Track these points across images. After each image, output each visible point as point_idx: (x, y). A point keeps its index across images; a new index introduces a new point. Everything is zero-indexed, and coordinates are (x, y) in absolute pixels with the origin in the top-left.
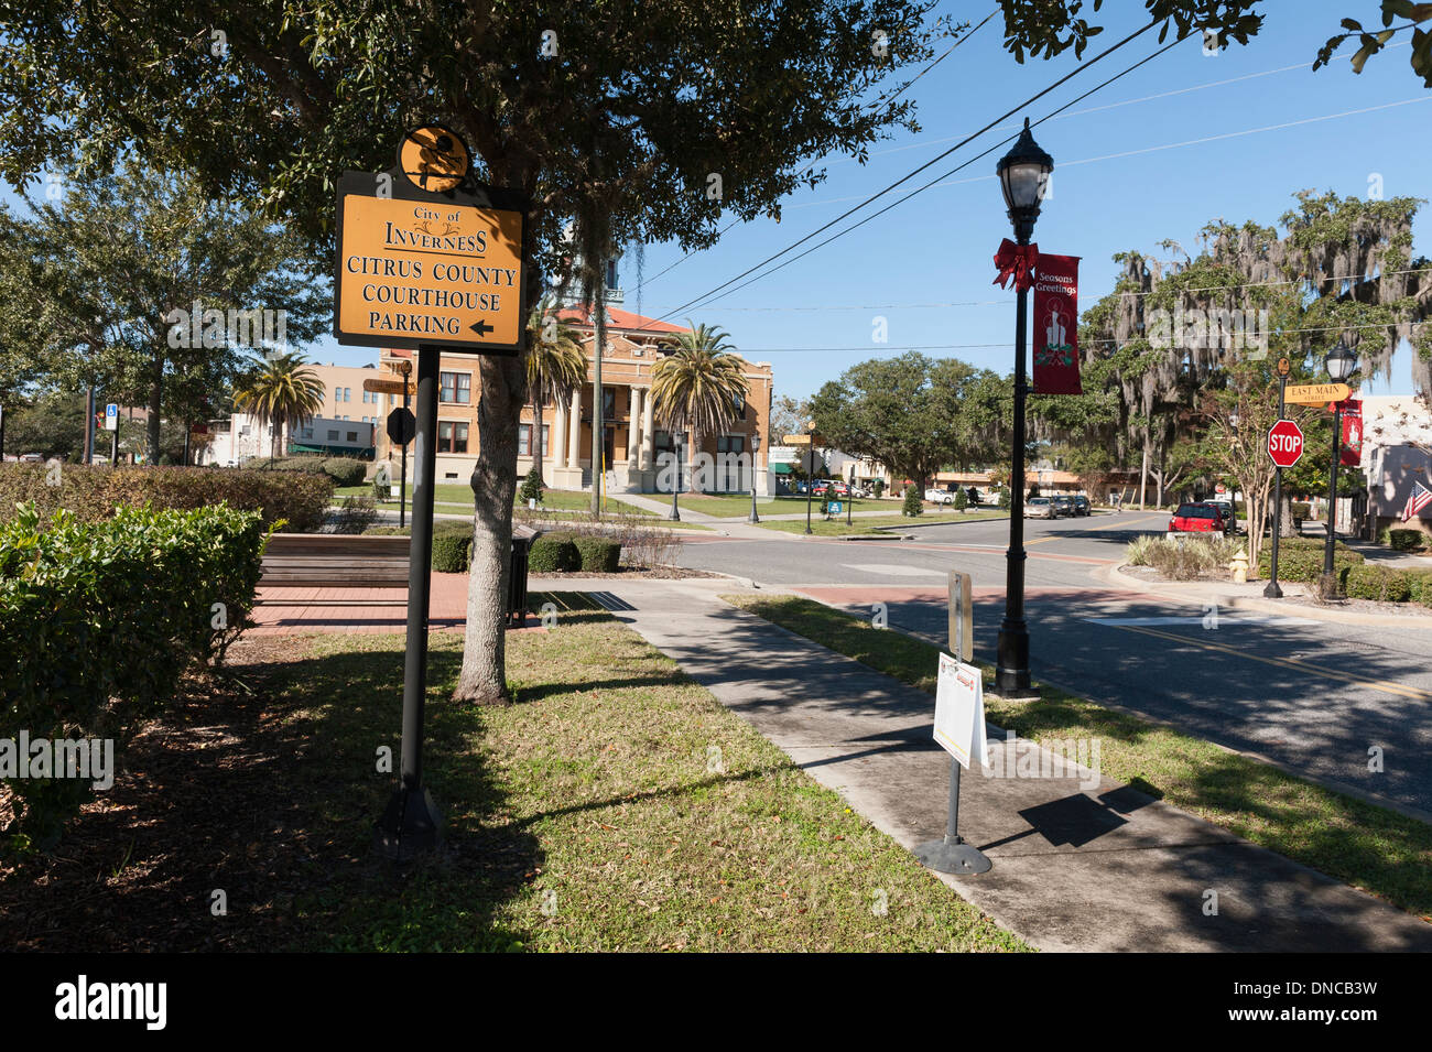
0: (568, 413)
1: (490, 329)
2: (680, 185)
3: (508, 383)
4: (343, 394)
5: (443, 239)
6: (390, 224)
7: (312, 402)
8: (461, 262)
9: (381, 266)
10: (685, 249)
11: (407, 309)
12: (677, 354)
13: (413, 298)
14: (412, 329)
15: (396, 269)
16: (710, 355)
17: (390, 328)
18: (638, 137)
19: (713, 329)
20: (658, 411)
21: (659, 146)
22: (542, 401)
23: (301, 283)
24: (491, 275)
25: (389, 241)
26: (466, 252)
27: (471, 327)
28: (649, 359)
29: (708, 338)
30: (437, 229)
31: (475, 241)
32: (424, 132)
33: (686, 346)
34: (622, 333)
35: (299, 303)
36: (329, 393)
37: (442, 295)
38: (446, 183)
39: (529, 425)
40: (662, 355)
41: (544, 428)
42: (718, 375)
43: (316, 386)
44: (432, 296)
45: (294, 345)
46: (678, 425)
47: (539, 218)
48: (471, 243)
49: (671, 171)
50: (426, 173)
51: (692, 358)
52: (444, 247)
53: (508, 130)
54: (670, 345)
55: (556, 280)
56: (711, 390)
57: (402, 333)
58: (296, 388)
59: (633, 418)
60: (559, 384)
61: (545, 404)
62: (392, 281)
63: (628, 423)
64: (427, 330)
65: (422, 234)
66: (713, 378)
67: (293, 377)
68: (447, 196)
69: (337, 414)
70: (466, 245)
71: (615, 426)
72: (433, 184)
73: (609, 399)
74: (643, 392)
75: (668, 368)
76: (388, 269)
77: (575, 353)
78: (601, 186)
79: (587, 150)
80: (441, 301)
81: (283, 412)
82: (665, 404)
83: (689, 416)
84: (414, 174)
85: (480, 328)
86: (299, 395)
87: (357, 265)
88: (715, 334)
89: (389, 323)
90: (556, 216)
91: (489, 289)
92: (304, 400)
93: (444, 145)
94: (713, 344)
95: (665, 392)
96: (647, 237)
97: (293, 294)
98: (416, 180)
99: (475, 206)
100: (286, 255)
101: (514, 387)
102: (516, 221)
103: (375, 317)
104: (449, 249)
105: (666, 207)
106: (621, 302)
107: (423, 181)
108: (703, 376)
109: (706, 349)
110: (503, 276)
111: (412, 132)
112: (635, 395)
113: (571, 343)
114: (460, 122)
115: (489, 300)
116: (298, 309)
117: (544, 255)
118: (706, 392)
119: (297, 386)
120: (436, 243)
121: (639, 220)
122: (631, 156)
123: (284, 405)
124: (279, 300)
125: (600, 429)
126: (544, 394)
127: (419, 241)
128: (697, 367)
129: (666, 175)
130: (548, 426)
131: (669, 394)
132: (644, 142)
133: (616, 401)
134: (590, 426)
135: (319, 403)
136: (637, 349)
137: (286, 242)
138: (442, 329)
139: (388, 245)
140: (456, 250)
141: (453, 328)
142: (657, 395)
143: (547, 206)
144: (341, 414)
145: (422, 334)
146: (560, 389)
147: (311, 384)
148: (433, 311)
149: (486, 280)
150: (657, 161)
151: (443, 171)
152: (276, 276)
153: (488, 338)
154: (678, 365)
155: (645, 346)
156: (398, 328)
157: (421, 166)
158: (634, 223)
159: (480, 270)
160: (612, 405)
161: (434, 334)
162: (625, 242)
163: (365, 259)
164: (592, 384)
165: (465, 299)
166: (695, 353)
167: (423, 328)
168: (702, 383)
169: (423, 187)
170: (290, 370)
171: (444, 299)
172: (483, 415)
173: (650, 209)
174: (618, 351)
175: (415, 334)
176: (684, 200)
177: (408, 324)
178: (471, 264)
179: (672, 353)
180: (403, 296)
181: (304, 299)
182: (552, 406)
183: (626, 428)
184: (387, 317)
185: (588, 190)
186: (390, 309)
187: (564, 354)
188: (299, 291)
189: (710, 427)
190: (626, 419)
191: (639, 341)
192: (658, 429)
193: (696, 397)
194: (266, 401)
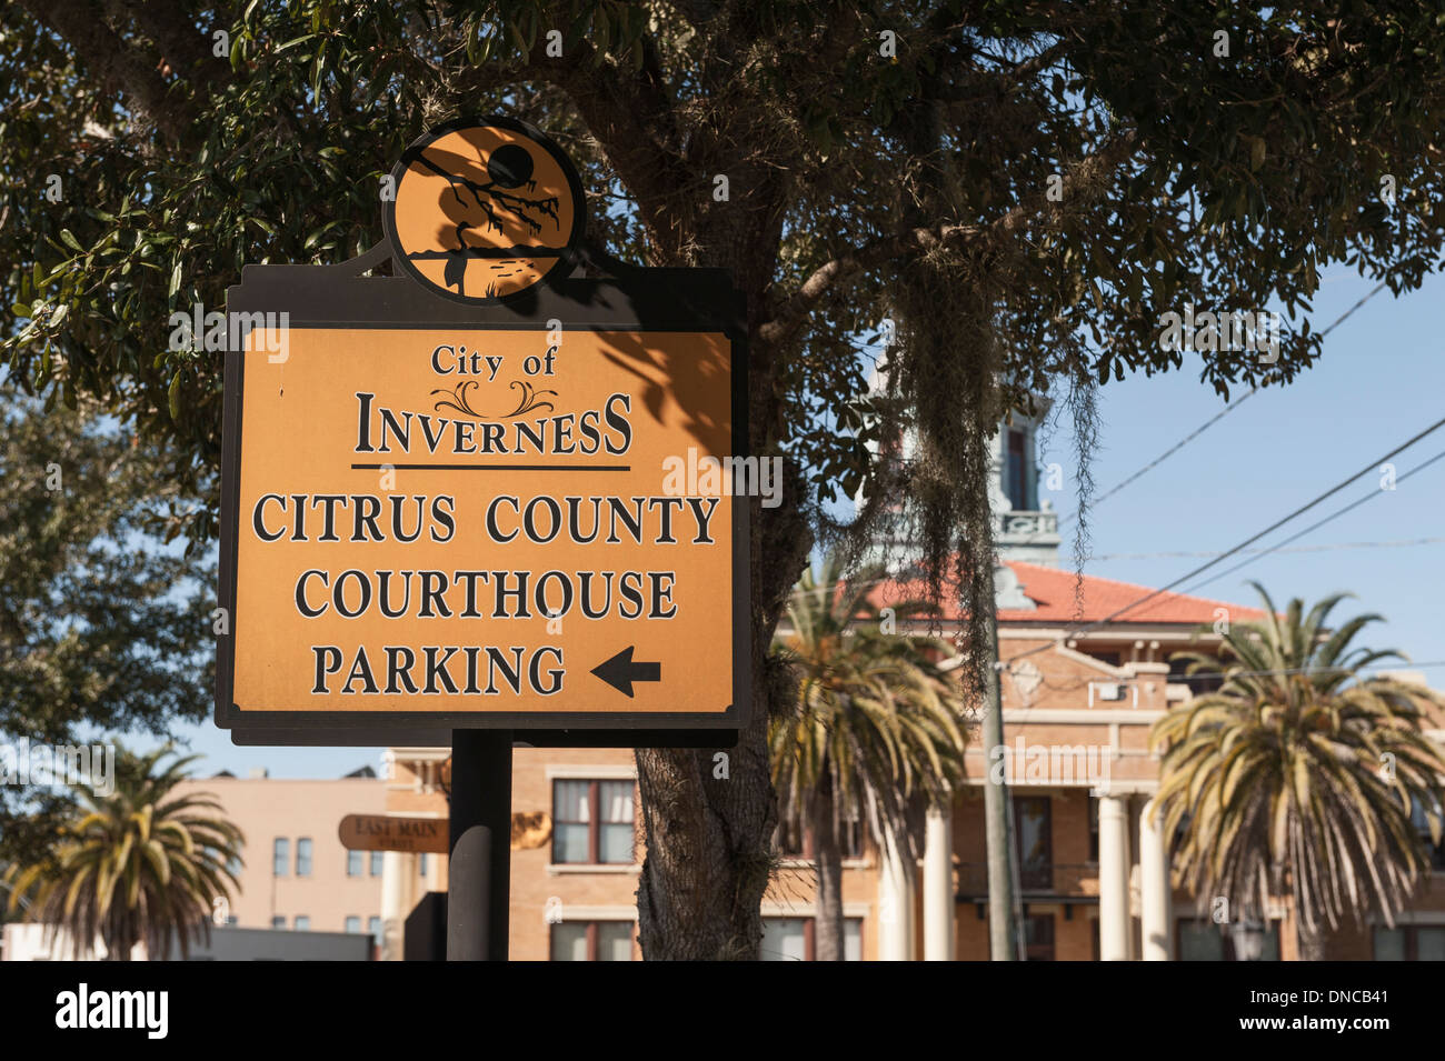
0: (915, 877)
1: (651, 672)
2: (1192, 209)
3: (720, 815)
4: (292, 855)
5: (511, 426)
6: (365, 399)
7: (208, 881)
8: (560, 488)
9: (345, 516)
10: (1220, 387)
11: (416, 632)
12: (1228, 686)
13: (432, 598)
14: (431, 688)
15: (384, 522)
16: (1327, 684)
17: (371, 688)
18: (1058, 91)
19: (1327, 606)
20: (1182, 861)
21: (1117, 106)
22: (836, 848)
23: (176, 562)
24: (651, 519)
25: (364, 446)
26: (578, 458)
27: (598, 672)
28: (1143, 704)
29: (1319, 631)
30: (494, 400)
31: (602, 425)
32: (452, 143)
33: (1255, 662)
34: (1059, 634)
35: (171, 617)
36: (255, 854)
37: (511, 584)
38: (518, 271)
39: (804, 919)
40: (1182, 691)
41: (849, 927)
42: (1355, 741)
43: (222, 839)
44: (486, 590)
45: (157, 731)
46: (1248, 898)
47: (791, 340)
48: (588, 431)
49: (1158, 170)
50: (459, 250)
51: (1274, 697)
52: (517, 449)
53: (693, 110)
54: (1205, 662)
55: (846, 508)
56: (1338, 787)
57: (403, 702)
58: (167, 847)
59: (1107, 884)
60: (886, 796)
61: (846, 854)
62: (371, 556)
63: (1095, 901)
64: (472, 688)
65: (453, 416)
66: (1343, 752)
67: (158, 816)
68: (519, 308)
69: (280, 911)
70: (576, 438)
71: (1056, 909)
72: (481, 278)
73: (1031, 828)
74: (1133, 805)
75: (1204, 729)
76: (365, 524)
77: (930, 700)
78: (960, 236)
79: (919, 139)
80: (511, 602)
81: (133, 914)
82: (1204, 836)
83: (1278, 870)
84: (429, 255)
85: (622, 670)
86: (176, 868)
87: (279, 519)
88: (1336, 620)
89: (367, 675)
90: (839, 330)
91: (642, 556)
92: (188, 877)
93: (512, 167)
94: (1335, 650)
95: (1200, 801)
96: (1103, 364)
97: (154, 594)
98: (434, 271)
99: (596, 329)
100: (137, 491)
101: (737, 829)
102: (714, 355)
103: (329, 658)
104: (530, 455)
105: (1152, 276)
106: (1053, 546)
107: (455, 274)
108: (1314, 749)
109: (1313, 666)
110: (683, 519)
111: (422, 147)
112: (1109, 819)
113: (916, 674)
114: (566, 103)
115: (645, 590)
116: (166, 633)
117: (815, 436)
118: (1324, 794)
119: (173, 843)
120: (493, 438)
121: (1078, 316)
122: (1043, 142)
123: (137, 894)
124: (119, 612)
125: (1012, 921)
126: (843, 825)
127: (447, 439)
128: (1290, 720)
129: (1143, 187)
130: (859, 920)
131: (1211, 807)
132: (1075, 100)
133: (1057, 833)
134: (982, 913)
135: (227, 883)
136: (1104, 680)
137: (140, 458)
138: (515, 681)
139: (365, 457)
140: (548, 456)
141: (546, 679)
142: (1176, 813)
143: (811, 302)
144: (288, 910)
145: (462, 702)
146: (889, 806)
147: (209, 832)
148: (486, 631)
149: (636, 530)
150: (1115, 152)
151: (503, 242)
152: (112, 549)
153: (646, 699)
154: (1229, 719)
155: (1129, 668)
156: (392, 688)
157: (444, 235)
158: (1063, 331)
159: (616, 504)
160: (1045, 847)
161: (497, 698)
162: (1042, 383)
163: (300, 501)
164: (981, 789)
165: (576, 592)
166: (1281, 679)
167: (460, 681)
168: (1311, 770)
169: (454, 289)
170: (152, 798)
171: (520, 596)
172: (654, 916)
173: (1105, 286)
174: (1050, 690)
175: (440, 701)
176: (1206, 248)
177: (418, 673)
178: (588, 488)
179: (1215, 685)
180: (405, 594)
181: (183, 606)
182: (868, 860)
183: (1089, 914)
184: (361, 657)
185: (922, 250)
186: (369, 634)
187: (900, 708)
188: (169, 584)
189: (1345, 899)
190: (1088, 886)
191: (1113, 654)
192: (1185, 912)
193: (1295, 808)
194: (91, 886)
